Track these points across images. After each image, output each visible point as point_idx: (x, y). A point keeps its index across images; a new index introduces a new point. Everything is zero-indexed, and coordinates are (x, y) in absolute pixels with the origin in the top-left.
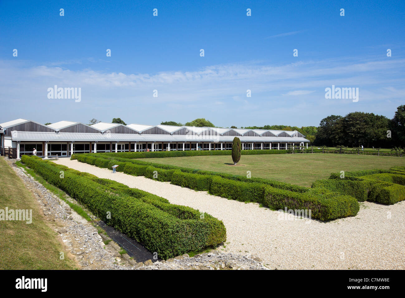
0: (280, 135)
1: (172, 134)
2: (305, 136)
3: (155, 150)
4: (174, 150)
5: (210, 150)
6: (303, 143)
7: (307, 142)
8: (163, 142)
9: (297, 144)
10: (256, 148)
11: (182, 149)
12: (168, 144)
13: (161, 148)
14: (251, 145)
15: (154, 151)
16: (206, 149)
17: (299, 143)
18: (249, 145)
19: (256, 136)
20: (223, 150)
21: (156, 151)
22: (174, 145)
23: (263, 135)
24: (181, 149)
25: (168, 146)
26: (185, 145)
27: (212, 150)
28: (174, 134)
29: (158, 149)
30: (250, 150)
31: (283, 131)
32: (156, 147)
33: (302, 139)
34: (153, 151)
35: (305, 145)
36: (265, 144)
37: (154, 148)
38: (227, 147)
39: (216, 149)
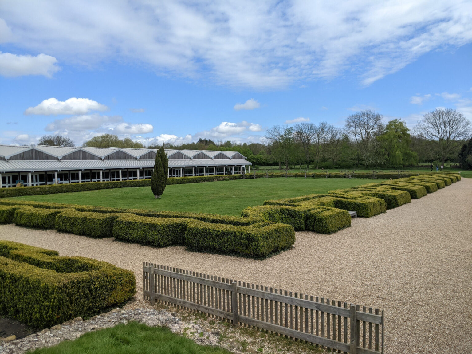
0: (216, 157)
1: (60, 158)
2: (246, 158)
3: (33, 183)
4: (64, 182)
5: (121, 180)
6: (244, 166)
7: (249, 165)
8: (46, 172)
9: (238, 168)
10: (185, 175)
11: (78, 181)
12: (54, 175)
13: (43, 181)
14: (180, 171)
15: (33, 185)
16: (115, 179)
17: (240, 166)
18: (177, 171)
19: (185, 159)
20: (141, 179)
21: (35, 185)
22: (64, 175)
23: (195, 157)
24: (76, 181)
25: (54, 177)
26: (83, 175)
27: (125, 180)
28: (64, 159)
29: (39, 183)
30: (179, 178)
31: (220, 152)
32: (35, 179)
33: (243, 162)
34: (31, 185)
35: (247, 169)
36: (197, 169)
37: (32, 181)
38: (146, 175)
39: (130, 178)
